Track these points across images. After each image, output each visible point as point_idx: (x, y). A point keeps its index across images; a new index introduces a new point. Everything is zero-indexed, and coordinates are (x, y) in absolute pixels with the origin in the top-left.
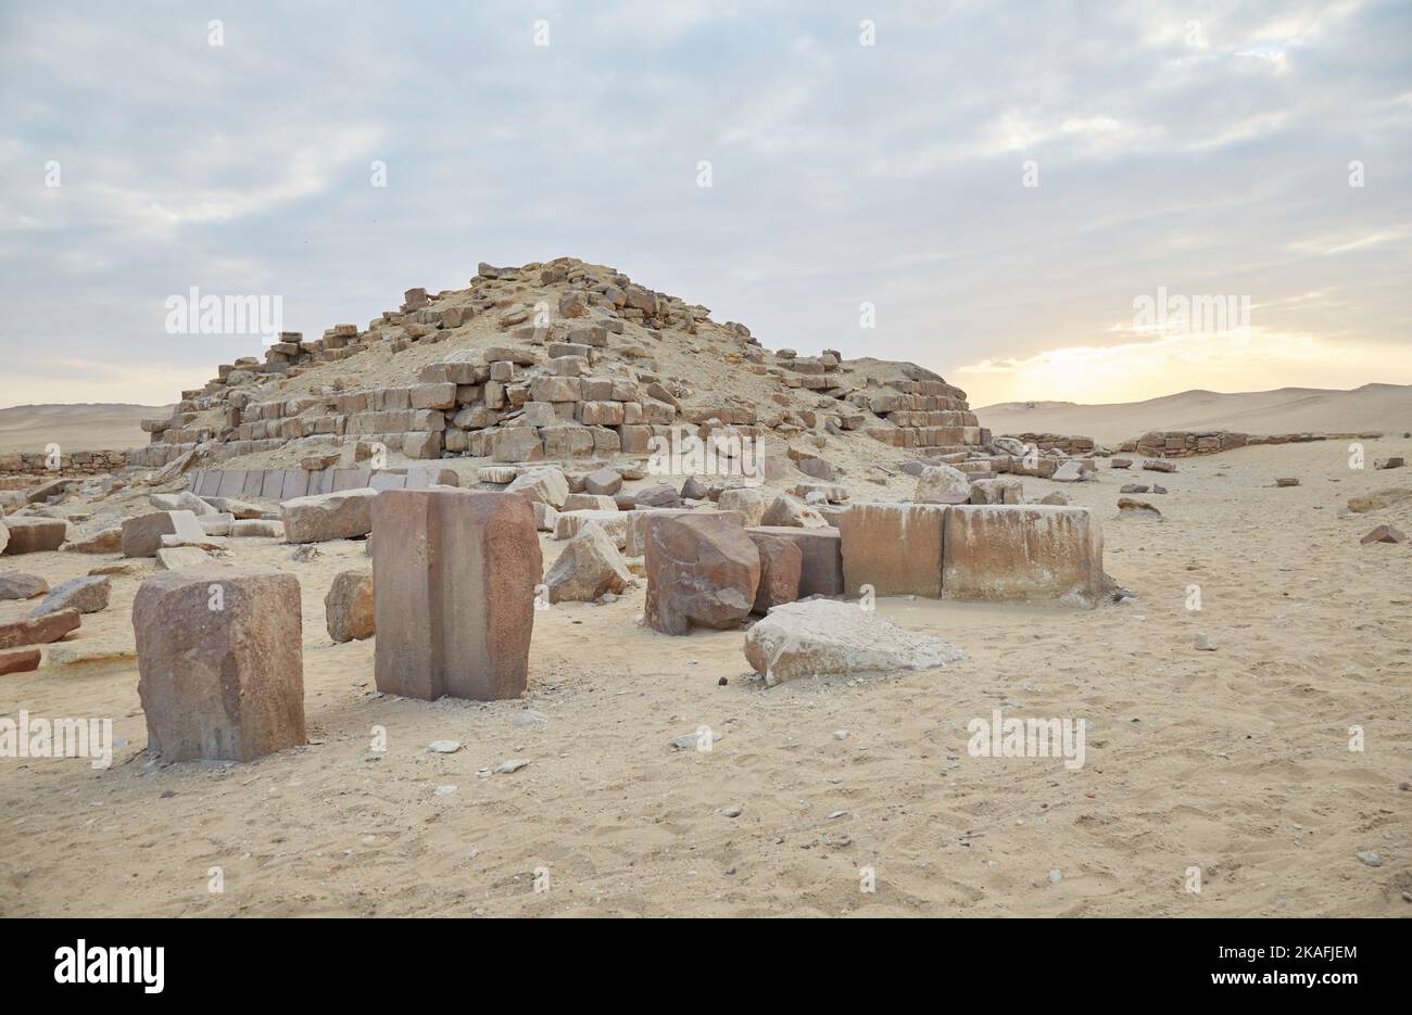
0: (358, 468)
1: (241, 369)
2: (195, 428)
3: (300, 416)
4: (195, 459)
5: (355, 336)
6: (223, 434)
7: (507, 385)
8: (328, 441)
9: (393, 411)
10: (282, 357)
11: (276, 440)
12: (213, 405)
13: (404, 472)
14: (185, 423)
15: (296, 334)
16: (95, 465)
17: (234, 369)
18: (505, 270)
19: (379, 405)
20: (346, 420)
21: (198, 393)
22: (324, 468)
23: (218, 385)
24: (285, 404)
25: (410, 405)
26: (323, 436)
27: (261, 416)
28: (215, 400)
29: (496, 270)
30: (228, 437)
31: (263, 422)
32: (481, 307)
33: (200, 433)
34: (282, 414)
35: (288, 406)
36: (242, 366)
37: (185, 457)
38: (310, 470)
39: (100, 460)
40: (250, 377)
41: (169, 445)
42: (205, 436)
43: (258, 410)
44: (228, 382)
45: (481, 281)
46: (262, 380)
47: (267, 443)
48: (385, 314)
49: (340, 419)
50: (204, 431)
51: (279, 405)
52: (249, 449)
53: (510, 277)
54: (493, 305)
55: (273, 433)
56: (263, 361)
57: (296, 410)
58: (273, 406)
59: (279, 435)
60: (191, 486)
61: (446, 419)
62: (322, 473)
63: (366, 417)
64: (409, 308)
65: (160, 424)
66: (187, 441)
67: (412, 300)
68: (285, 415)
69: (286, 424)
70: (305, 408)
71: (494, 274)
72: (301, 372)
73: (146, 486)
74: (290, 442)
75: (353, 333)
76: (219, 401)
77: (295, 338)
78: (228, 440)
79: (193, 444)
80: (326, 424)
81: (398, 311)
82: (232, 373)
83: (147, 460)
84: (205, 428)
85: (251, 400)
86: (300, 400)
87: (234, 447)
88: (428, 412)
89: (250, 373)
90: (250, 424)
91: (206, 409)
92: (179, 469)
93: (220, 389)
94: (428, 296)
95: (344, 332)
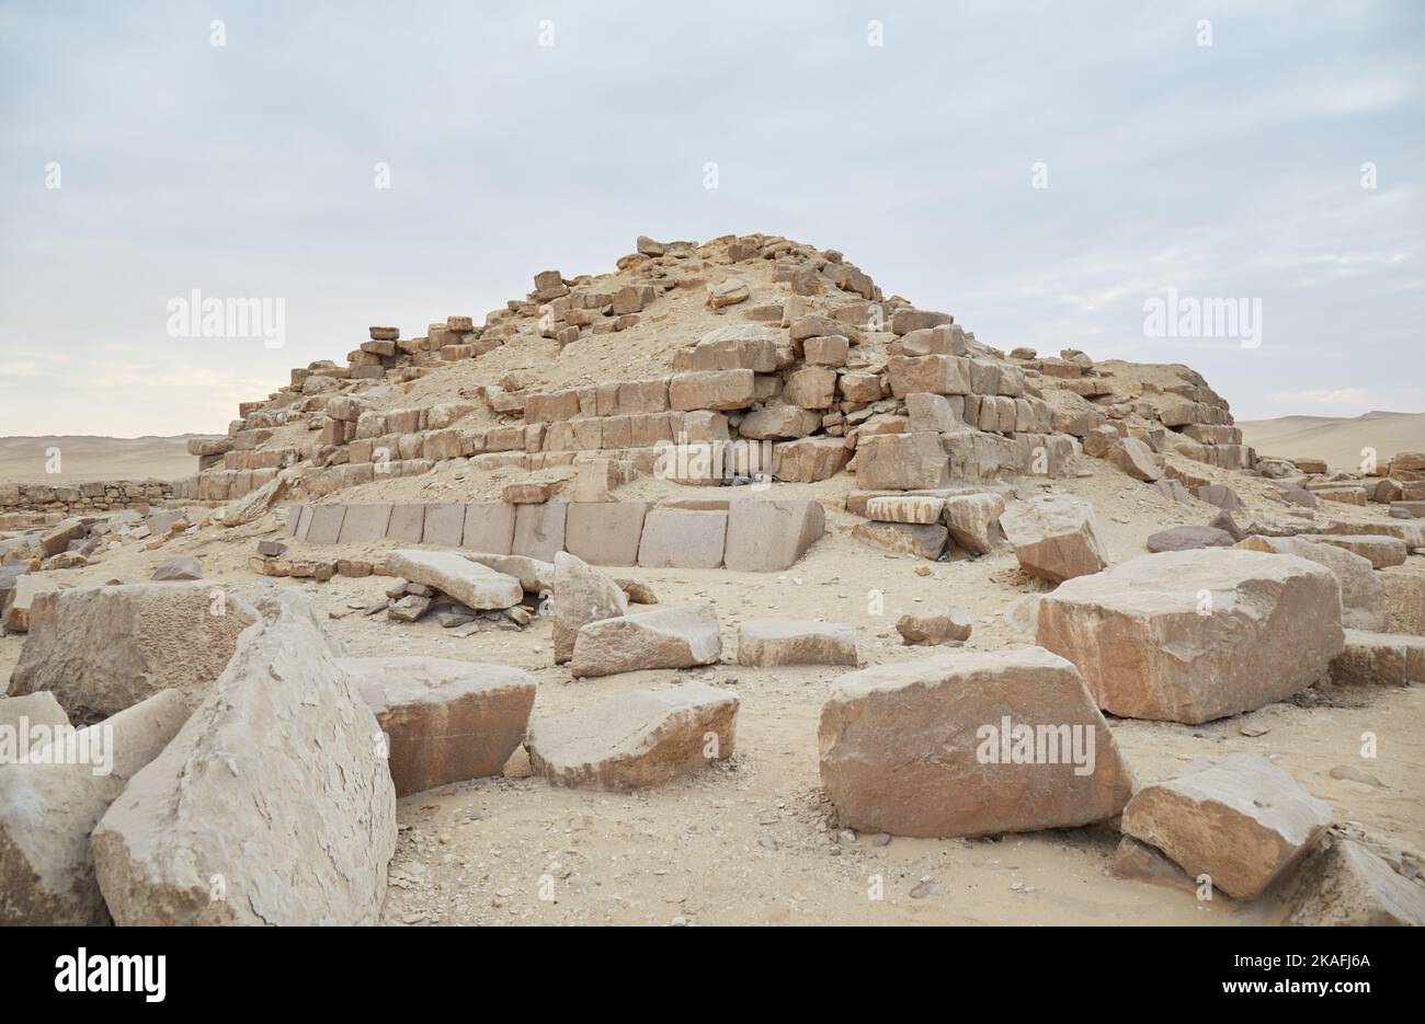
0: (616, 500)
1: (320, 374)
2: (275, 447)
3: (455, 427)
4: (283, 491)
5: (471, 331)
6: (322, 455)
7: (841, 371)
8: (515, 462)
9: (637, 415)
10: (373, 360)
11: (417, 463)
12: (291, 419)
13: (725, 505)
14: (258, 443)
15: (393, 330)
16: (109, 499)
17: (311, 374)
18: (675, 245)
19: (608, 406)
20: (544, 431)
21: (260, 406)
22: (546, 501)
23: (294, 394)
24: (427, 411)
25: (669, 405)
26: (504, 454)
27: (386, 428)
28: (293, 413)
29: (660, 245)
30: (330, 458)
31: (392, 436)
32: (661, 288)
33: (283, 456)
34: (421, 424)
35: (431, 414)
36: (322, 371)
37: (271, 487)
38: (517, 505)
39: (114, 493)
40: (333, 384)
41: (234, 472)
42: (291, 458)
43: (381, 421)
44: (304, 391)
45: (643, 259)
46: (350, 387)
47: (401, 467)
48: (511, 304)
49: (534, 429)
50: (289, 452)
51: (418, 412)
52: (369, 475)
53: (681, 254)
54: (677, 285)
55: (411, 451)
56: (344, 364)
57: (446, 419)
58: (407, 413)
59: (419, 454)
60: (291, 528)
61: (730, 427)
62: (541, 508)
63: (585, 424)
64: (542, 295)
65: (213, 444)
66: (264, 466)
67: (545, 287)
68: (426, 426)
69: (433, 439)
70: (459, 416)
71: (658, 251)
72: (424, 373)
73: (219, 528)
74: (440, 465)
75: (469, 327)
76: (298, 413)
77: (391, 334)
78: (331, 464)
79: (274, 469)
80: (506, 438)
81: (525, 299)
82: (309, 379)
83: (199, 492)
84: (289, 448)
85: (364, 409)
86: (451, 405)
87: (343, 472)
88: (711, 414)
89: (333, 379)
90: (368, 441)
91: (282, 424)
92: (264, 504)
93: (295, 399)
94: (564, 282)
95: (459, 326)
